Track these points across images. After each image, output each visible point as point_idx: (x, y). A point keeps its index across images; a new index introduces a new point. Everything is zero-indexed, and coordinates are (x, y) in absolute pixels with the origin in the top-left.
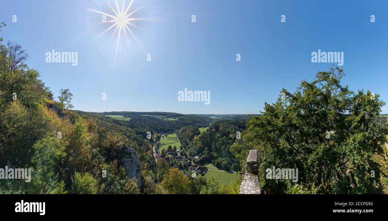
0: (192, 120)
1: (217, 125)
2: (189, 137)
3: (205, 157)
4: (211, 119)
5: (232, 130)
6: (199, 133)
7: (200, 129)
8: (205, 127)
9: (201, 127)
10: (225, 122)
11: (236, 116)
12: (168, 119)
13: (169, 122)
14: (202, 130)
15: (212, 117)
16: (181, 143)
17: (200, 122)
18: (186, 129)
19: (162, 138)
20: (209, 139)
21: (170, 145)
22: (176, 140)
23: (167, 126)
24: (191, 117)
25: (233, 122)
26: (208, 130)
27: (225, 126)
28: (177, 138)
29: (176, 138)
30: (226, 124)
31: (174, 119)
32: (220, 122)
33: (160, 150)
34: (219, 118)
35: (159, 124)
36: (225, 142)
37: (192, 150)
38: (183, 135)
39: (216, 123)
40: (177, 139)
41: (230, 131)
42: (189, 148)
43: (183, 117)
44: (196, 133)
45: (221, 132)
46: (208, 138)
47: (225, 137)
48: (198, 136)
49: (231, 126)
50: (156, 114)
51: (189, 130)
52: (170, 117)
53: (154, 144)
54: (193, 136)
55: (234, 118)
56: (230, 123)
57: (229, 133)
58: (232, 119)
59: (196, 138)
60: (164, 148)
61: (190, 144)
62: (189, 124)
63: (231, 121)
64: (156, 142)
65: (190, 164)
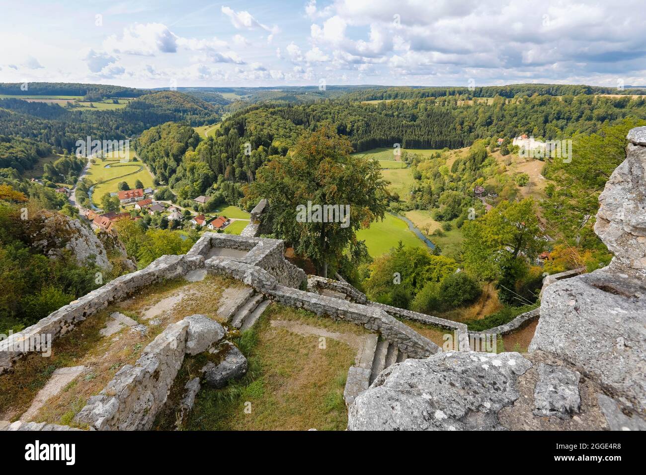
0: (172, 106)
1: (240, 117)
2: (173, 155)
3: (221, 195)
4: (224, 100)
5: (277, 130)
6: (198, 140)
7: (198, 130)
8: (211, 122)
9: (201, 124)
10: (261, 110)
11: (288, 92)
12: (92, 106)
13: (98, 114)
14: (206, 132)
15: (226, 96)
16: (154, 170)
17: (194, 112)
18: (158, 133)
19: (89, 165)
20: (224, 155)
21: (122, 181)
22: (139, 166)
23: (98, 129)
24: (168, 98)
25: (280, 108)
26: (219, 134)
27: (260, 120)
28: (139, 159)
29: (135, 160)
30: (263, 114)
31: (113, 107)
32: (248, 111)
33: (97, 197)
34: (246, 96)
35: (64, 124)
36: (263, 157)
37: (186, 185)
38: (153, 150)
39: (238, 115)
40: (141, 162)
41: (274, 132)
42: (178, 180)
43: (141, 99)
44: (190, 141)
45: (251, 135)
46: (221, 153)
47: (261, 147)
48: (195, 148)
49: (276, 119)
50: (41, 90)
51: (171, 135)
52: (98, 100)
53: (70, 187)
54: (183, 151)
55: (282, 98)
56: (273, 113)
57: (271, 138)
58: (278, 99)
59: (189, 153)
60: (106, 192)
61: (179, 169)
62: (165, 118)
63: (274, 108)
64: (76, 181)
65: (188, 216)
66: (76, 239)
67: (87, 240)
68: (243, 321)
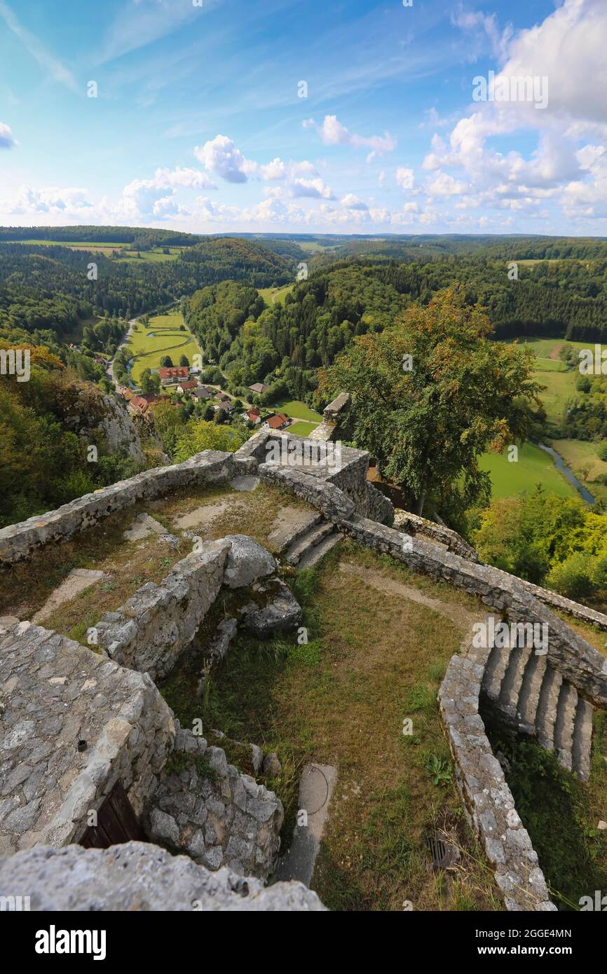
0: (232, 259)
1: (321, 278)
2: (229, 326)
3: (284, 384)
4: (302, 252)
5: (372, 298)
6: (261, 306)
7: (264, 293)
8: (282, 283)
9: (267, 285)
10: (351, 268)
11: (393, 242)
12: (139, 257)
13: (145, 267)
14: (273, 296)
15: (304, 246)
16: (203, 344)
17: (261, 267)
18: (213, 294)
19: (131, 331)
20: (294, 330)
21: (165, 354)
22: (186, 336)
23: (144, 286)
24: (229, 247)
25: (379, 267)
26: (290, 300)
27: (349, 283)
28: (187, 328)
29: (182, 328)
30: (354, 275)
31: (163, 258)
32: (332, 270)
33: (136, 372)
34: (332, 248)
35: (108, 278)
36: (346, 337)
37: (241, 367)
38: (204, 317)
39: (318, 274)
40: (188, 332)
41: (367, 301)
42: (231, 359)
43: (197, 248)
44: (251, 307)
45: (333, 304)
46: (290, 327)
47: (346, 322)
48: (256, 318)
49: (371, 283)
50: (86, 235)
51: (229, 296)
52: (146, 249)
53: (109, 357)
54: (241, 321)
55: (383, 252)
56: (368, 274)
57: (361, 309)
58: (378, 254)
59: (249, 324)
60: (146, 367)
61: (234, 345)
62: (223, 275)
63: (371, 266)
64: (115, 350)
65: (239, 408)
66: (110, 420)
67: (120, 422)
68: (302, 556)
